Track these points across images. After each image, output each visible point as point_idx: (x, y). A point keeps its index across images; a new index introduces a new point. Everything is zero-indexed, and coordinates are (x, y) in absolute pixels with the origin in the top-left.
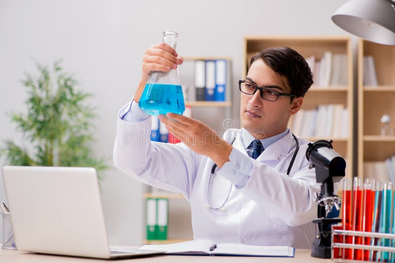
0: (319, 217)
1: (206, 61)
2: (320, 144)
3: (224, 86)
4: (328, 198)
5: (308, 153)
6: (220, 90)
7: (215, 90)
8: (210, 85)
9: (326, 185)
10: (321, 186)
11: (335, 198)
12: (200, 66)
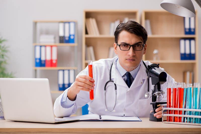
0: (153, 101)
1: (64, 23)
2: (153, 66)
3: (74, 35)
4: (158, 92)
5: (147, 70)
6: (72, 37)
7: (69, 37)
8: (67, 35)
9: (157, 86)
10: (154, 86)
11: (162, 92)
12: (61, 25)
